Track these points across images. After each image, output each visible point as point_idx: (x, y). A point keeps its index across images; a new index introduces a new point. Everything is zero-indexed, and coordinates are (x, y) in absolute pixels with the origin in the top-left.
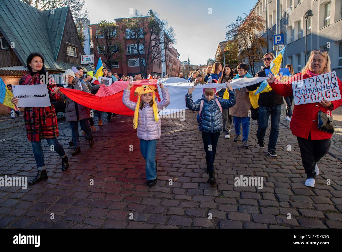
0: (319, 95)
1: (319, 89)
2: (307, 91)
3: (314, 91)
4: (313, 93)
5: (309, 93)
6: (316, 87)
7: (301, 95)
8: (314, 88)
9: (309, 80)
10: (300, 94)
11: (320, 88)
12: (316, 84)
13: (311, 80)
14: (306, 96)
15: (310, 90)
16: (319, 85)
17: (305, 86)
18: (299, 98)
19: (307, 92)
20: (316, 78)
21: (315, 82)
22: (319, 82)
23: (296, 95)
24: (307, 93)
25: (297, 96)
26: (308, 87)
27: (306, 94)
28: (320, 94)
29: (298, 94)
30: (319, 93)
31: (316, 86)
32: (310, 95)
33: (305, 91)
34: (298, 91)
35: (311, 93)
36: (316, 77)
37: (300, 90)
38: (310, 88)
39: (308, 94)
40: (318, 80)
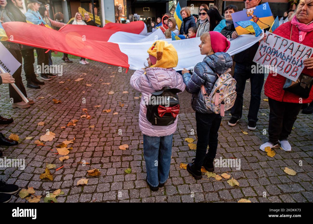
0: (280, 63)
1: (285, 57)
2: (273, 51)
3: (280, 56)
4: (277, 58)
5: (274, 55)
6: (284, 54)
7: (264, 53)
8: (281, 53)
9: (283, 41)
10: (264, 51)
11: (287, 57)
12: (286, 51)
13: (285, 42)
14: (268, 58)
15: (276, 52)
16: (288, 53)
17: (275, 44)
18: (261, 55)
19: (273, 53)
20: (291, 44)
21: (287, 47)
22: (291, 50)
23: (260, 50)
24: (271, 54)
25: (260, 52)
26: (277, 48)
27: (269, 54)
28: (282, 63)
29: (263, 49)
30: (282, 61)
31: (284, 52)
32: (272, 58)
33: (272, 50)
34: (265, 47)
35: (275, 56)
36: (292, 42)
37: (268, 46)
38: (278, 50)
39: (271, 56)
40: (291, 47)
